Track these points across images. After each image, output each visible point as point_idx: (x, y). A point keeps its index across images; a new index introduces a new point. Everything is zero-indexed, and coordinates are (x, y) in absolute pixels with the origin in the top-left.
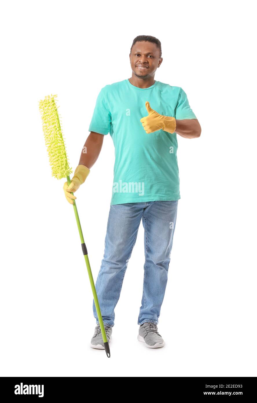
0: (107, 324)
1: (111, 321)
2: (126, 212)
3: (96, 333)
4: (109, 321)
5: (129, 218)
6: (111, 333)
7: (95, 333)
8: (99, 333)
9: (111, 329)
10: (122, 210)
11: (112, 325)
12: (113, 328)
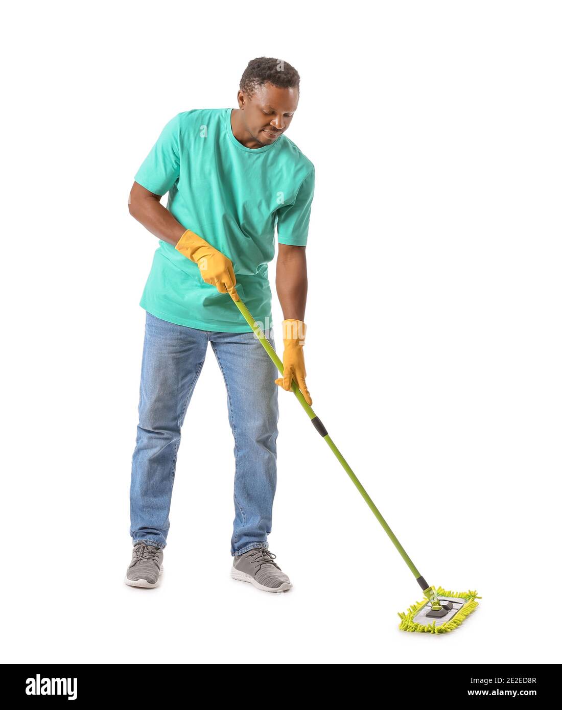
0: (153, 542)
1: (160, 536)
2: (169, 342)
3: (135, 559)
4: (156, 537)
5: (174, 354)
6: (162, 558)
7: (133, 559)
8: (140, 560)
9: (161, 553)
10: (163, 339)
11: (163, 545)
12: (164, 551)
